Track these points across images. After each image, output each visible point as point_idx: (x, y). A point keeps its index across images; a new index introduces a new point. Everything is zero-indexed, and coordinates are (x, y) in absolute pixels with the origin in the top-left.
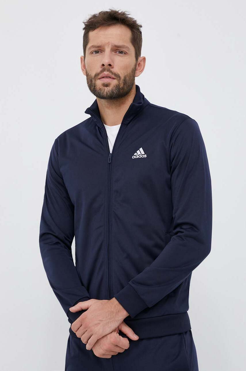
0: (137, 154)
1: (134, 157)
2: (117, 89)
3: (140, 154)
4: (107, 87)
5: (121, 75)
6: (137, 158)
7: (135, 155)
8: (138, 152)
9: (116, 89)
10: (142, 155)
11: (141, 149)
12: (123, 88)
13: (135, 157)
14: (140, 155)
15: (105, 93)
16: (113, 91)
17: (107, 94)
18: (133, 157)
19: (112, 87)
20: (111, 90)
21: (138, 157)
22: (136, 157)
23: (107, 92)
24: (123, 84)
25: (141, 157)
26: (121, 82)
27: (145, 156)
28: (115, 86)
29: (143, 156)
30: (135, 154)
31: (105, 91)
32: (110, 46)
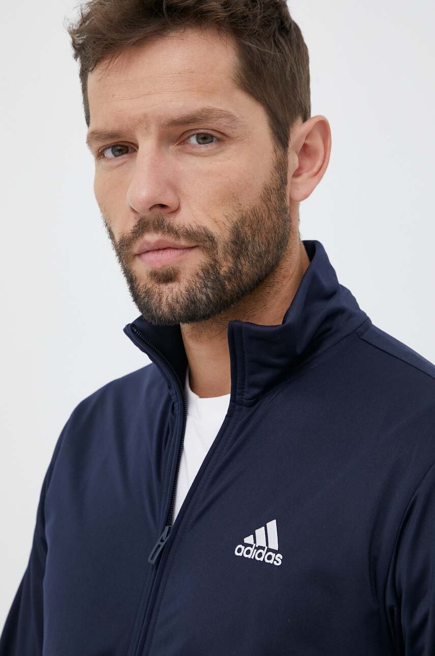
0: (255, 542)
1: (241, 551)
2: (209, 284)
3: (264, 545)
4: (170, 285)
5: (214, 230)
6: (249, 556)
7: (246, 545)
8: (260, 532)
9: (206, 286)
10: (269, 550)
11: (272, 525)
12: (235, 273)
13: (243, 552)
14: (260, 551)
15: (165, 309)
16: (195, 295)
17: (172, 309)
18: (239, 550)
19: (188, 281)
20: (184, 292)
21: (253, 554)
22: (248, 552)
23: (170, 305)
24: (230, 258)
25: (261, 559)
26: (220, 255)
27: (277, 560)
28: (201, 274)
29: (270, 558)
30: (249, 540)
31: (164, 300)
32: (154, 129)
